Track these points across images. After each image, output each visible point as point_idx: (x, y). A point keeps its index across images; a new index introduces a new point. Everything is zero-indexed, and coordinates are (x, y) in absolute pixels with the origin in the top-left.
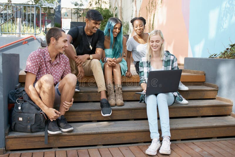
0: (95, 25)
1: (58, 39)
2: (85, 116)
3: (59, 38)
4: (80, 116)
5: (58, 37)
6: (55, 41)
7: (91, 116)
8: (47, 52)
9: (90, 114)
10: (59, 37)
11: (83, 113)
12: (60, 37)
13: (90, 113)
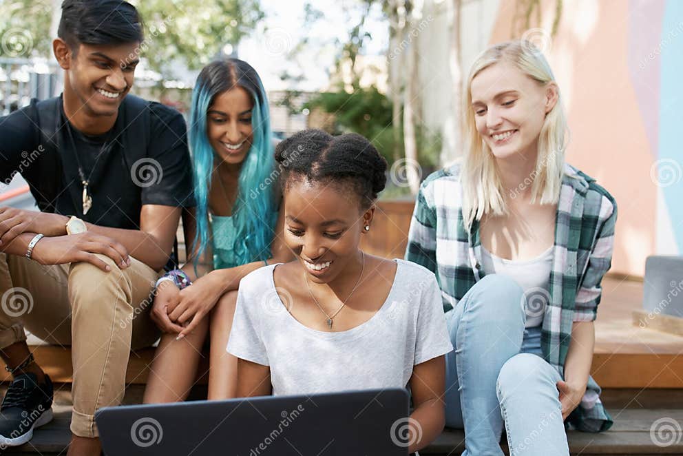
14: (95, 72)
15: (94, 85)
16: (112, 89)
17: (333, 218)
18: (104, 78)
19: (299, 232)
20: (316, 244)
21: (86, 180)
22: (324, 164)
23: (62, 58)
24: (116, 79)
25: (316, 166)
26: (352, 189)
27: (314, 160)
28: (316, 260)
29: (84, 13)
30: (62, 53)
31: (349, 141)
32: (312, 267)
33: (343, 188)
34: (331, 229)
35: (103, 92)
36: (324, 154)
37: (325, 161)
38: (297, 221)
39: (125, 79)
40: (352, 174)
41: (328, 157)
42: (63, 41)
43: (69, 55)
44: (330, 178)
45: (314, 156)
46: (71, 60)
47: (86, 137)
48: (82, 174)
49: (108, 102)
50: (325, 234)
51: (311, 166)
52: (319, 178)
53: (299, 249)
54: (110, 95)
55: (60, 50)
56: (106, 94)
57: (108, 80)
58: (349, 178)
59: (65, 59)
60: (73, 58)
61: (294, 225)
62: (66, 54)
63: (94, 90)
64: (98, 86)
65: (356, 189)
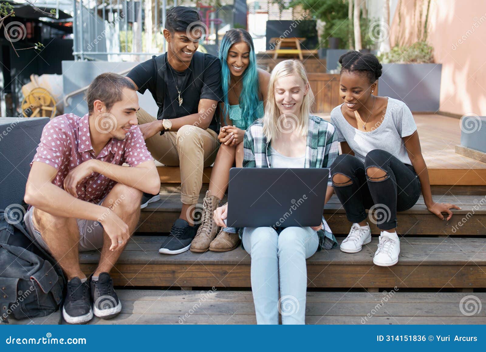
0: (186, 44)
1: (111, 106)
2: (161, 276)
3: (113, 102)
4: (148, 276)
5: (111, 100)
6: (104, 108)
7: (176, 275)
8: (85, 130)
9: (174, 272)
10: (115, 102)
11: (157, 268)
12: (118, 100)
13: (173, 268)
14: (182, 44)
15: (182, 50)
16: (190, 51)
17: (357, 86)
18: (186, 46)
19: (344, 90)
20: (350, 96)
21: (179, 91)
22: (355, 66)
23: (167, 37)
24: (191, 46)
25: (352, 66)
26: (366, 76)
27: (352, 64)
28: (350, 102)
29: (175, 17)
30: (167, 35)
31: (367, 57)
32: (348, 105)
33: (362, 75)
34: (356, 90)
35: (186, 52)
36: (356, 62)
37: (356, 64)
38: (344, 87)
39: (195, 46)
40: (366, 70)
41: (357, 63)
42: (168, 31)
43: (170, 36)
44: (357, 71)
45: (352, 63)
46: (171, 38)
47: (176, 72)
48: (177, 89)
49: (188, 57)
50: (354, 92)
51: (350, 66)
52: (353, 71)
53: (344, 97)
54: (189, 53)
55: (166, 34)
56: (187, 53)
57: (188, 47)
58: (365, 71)
59: (169, 38)
60: (172, 38)
61: (343, 88)
62: (169, 35)
63: (182, 52)
64: (184, 50)
65: (367, 76)
